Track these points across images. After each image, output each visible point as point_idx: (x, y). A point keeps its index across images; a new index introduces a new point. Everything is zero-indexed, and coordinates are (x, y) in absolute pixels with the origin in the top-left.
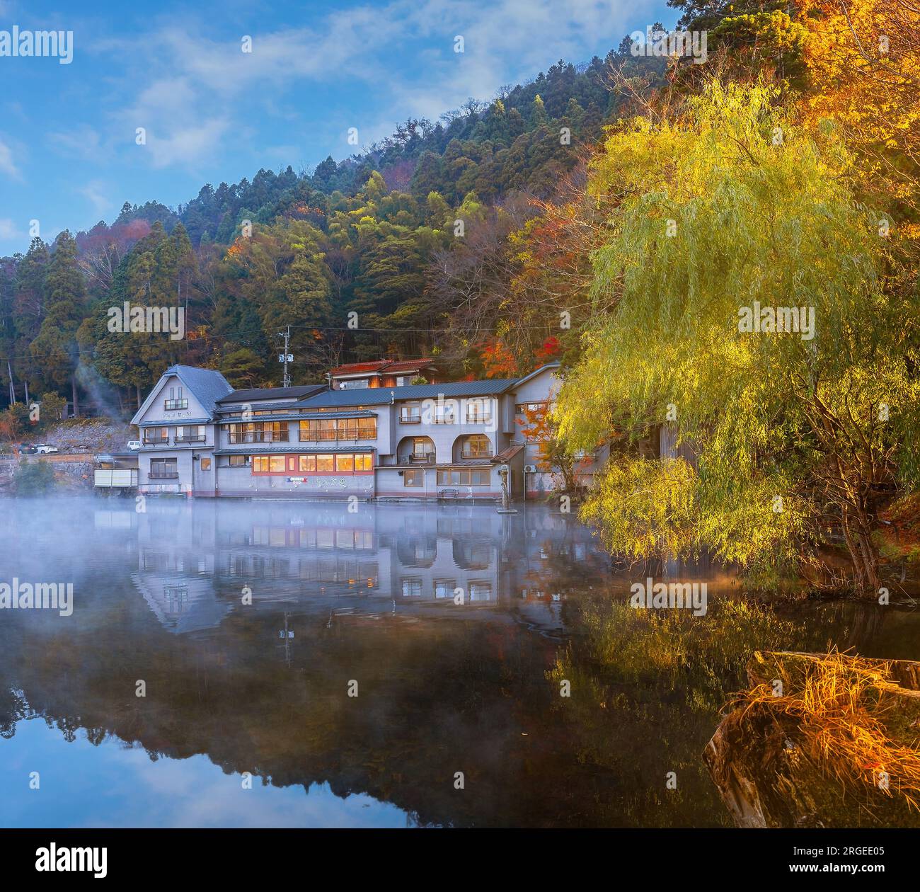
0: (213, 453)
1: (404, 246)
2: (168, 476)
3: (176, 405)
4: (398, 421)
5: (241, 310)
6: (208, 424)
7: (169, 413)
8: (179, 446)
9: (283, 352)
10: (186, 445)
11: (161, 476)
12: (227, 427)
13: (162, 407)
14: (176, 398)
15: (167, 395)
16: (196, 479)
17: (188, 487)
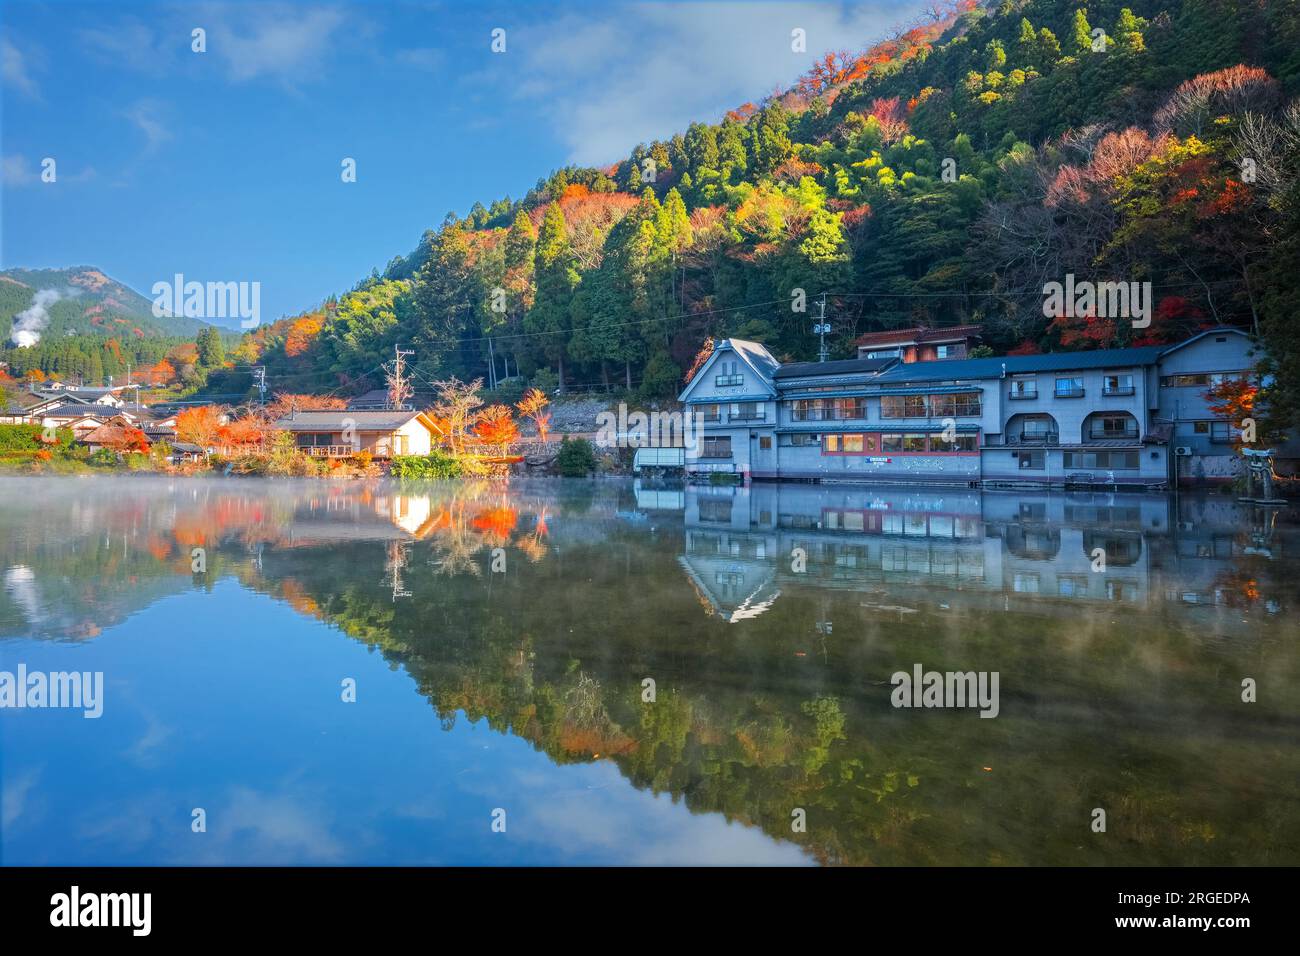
0: (775, 432)
1: (944, 200)
2: (721, 455)
3: (730, 381)
4: (1006, 396)
5: (747, 278)
6: (767, 401)
7: (721, 389)
8: (733, 424)
9: (818, 322)
10: (743, 423)
11: (713, 455)
12: (789, 404)
13: (714, 384)
14: (729, 372)
15: (719, 370)
16: (753, 458)
17: (745, 467)
